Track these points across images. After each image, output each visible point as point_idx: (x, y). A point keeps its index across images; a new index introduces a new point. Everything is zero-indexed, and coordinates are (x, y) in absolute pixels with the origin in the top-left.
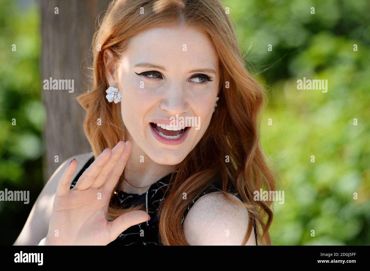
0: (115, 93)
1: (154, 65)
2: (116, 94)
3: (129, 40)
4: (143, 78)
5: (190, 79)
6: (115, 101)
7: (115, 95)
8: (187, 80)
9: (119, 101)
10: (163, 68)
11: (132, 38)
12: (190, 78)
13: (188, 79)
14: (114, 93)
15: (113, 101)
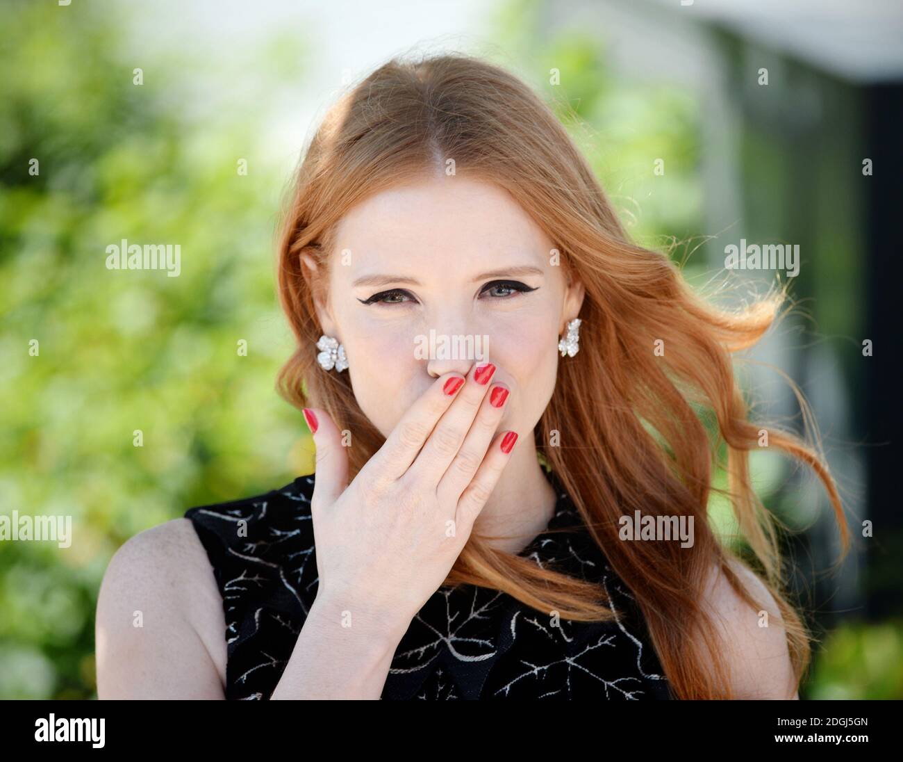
0: (332, 349)
1: (393, 277)
2: (335, 352)
3: (336, 227)
4: (375, 308)
5: (481, 292)
6: (337, 367)
7: (332, 353)
8: (474, 297)
9: (344, 367)
10: (412, 281)
11: (339, 221)
12: (481, 290)
13: (476, 294)
14: (330, 351)
15: (334, 367)
